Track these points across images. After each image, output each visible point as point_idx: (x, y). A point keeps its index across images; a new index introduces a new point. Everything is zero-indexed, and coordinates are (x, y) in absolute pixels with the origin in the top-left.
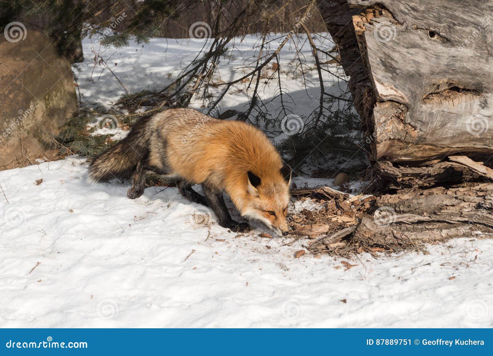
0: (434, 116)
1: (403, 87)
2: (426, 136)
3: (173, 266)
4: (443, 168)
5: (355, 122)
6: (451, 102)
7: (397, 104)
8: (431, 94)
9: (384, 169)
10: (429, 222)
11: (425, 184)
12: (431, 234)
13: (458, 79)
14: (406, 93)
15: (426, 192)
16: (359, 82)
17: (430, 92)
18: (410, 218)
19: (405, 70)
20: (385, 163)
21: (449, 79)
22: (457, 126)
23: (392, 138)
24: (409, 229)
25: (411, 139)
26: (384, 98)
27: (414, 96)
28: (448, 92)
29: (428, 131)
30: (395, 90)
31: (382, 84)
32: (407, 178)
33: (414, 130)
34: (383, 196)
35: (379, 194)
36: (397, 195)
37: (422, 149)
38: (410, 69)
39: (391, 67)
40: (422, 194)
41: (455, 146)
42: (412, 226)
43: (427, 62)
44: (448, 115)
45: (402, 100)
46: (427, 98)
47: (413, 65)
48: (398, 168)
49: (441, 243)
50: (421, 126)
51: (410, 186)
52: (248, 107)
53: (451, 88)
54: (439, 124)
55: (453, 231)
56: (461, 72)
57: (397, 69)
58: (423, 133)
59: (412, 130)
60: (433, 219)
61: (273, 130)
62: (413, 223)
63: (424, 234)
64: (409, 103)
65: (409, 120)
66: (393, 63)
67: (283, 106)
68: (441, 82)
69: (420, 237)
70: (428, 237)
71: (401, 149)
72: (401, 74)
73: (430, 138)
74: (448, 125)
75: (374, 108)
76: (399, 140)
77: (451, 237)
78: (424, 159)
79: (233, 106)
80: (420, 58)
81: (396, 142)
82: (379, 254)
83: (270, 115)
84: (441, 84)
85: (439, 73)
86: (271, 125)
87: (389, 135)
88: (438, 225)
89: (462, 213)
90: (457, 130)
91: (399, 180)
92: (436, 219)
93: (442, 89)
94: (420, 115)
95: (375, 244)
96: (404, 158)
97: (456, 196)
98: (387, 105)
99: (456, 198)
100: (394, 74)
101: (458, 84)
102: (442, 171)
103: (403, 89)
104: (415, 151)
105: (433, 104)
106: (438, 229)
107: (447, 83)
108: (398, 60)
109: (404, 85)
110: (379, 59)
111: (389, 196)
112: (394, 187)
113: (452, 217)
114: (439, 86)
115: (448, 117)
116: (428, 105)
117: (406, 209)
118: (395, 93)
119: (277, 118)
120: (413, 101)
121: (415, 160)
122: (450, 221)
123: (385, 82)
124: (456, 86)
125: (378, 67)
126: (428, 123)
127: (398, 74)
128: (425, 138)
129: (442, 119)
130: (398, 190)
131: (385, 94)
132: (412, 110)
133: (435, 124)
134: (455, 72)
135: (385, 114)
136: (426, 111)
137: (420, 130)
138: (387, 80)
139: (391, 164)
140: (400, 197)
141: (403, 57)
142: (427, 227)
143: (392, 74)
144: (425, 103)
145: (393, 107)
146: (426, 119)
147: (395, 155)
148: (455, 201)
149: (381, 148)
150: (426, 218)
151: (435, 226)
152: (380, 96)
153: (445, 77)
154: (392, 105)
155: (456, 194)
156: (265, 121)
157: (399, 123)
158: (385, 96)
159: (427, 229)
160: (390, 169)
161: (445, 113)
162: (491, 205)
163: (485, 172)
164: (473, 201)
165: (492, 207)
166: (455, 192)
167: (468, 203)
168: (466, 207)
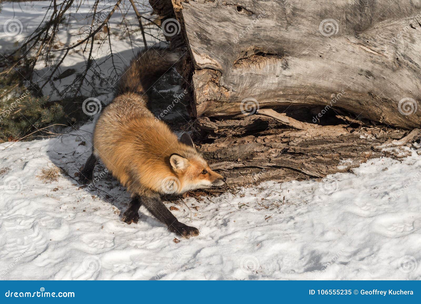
0: (244, 78)
1: (217, 56)
2: (238, 95)
3: (27, 218)
4: (253, 120)
5: (175, 79)
6: (257, 66)
7: (212, 71)
8: (241, 59)
9: (203, 124)
10: (243, 168)
11: (238, 133)
12: (245, 179)
13: (263, 46)
14: (220, 61)
15: (239, 140)
16: (178, 47)
17: (240, 58)
18: (226, 165)
19: (218, 42)
20: (204, 119)
21: (255, 46)
22: (263, 85)
23: (209, 99)
24: (227, 175)
25: (225, 99)
26: (201, 67)
27: (226, 62)
28: (255, 57)
29: (239, 91)
30: (210, 59)
31: (199, 54)
32: (222, 130)
33: (228, 91)
34: (203, 145)
35: (199, 143)
36: (215, 144)
37: (234, 106)
38: (222, 40)
39: (206, 39)
40: (235, 142)
41: (263, 102)
42: (228, 173)
43: (236, 33)
44: (255, 77)
45: (216, 67)
46: (237, 63)
47: (225, 37)
48: (215, 122)
49: (254, 186)
50: (233, 87)
51: (225, 136)
52: (85, 68)
53: (257, 53)
54: (248, 84)
55: (263, 175)
56: (265, 40)
57: (211, 41)
58: (235, 93)
59: (226, 92)
60: (247, 165)
61: (106, 87)
62: (229, 169)
63: (240, 179)
64: (223, 69)
65: (223, 83)
66: (208, 36)
67: (114, 66)
68: (248, 49)
69: (236, 182)
70: (243, 181)
71: (217, 107)
72: (215, 45)
73: (241, 97)
74: (256, 85)
75: (193, 75)
76: (215, 100)
77: (262, 180)
78: (236, 114)
79: (72, 65)
80: (230, 30)
81: (213, 102)
82: (202, 197)
83: (104, 74)
84: (249, 51)
85: (246, 42)
86: (104, 83)
87: (206, 97)
88: (251, 170)
89: (270, 160)
90: (264, 89)
91: (216, 132)
92: (249, 166)
93: (249, 55)
94: (232, 78)
96: (219, 114)
97: (264, 143)
98: (204, 72)
99: (265, 145)
100: (209, 45)
101: (263, 50)
102: (252, 122)
103: (217, 57)
104: (229, 108)
105: (242, 68)
106: (251, 173)
107: (253, 50)
108: (212, 33)
109: (218, 55)
110: (195, 33)
111: (208, 145)
112: (211, 137)
113: (262, 163)
114: (247, 52)
115: (255, 78)
116: (239, 69)
117: (223, 157)
118: (210, 61)
119: (110, 77)
120: (225, 67)
121: (229, 115)
122: (260, 167)
123: (201, 52)
124: (262, 51)
125: (195, 40)
126: (239, 85)
127: (212, 45)
128: (237, 97)
129: (251, 80)
130: (215, 139)
131: (201, 63)
132: (225, 75)
133: (245, 85)
134: (260, 40)
135: (202, 80)
136: (237, 75)
137: (233, 91)
138: (203, 50)
139: (208, 119)
140: (217, 146)
141: (215, 30)
142: (241, 172)
143: (206, 44)
144: (236, 68)
145: (209, 74)
146: (237, 81)
147: (212, 112)
148: (264, 148)
149: (200, 109)
150: (241, 165)
151: (248, 171)
152: (198, 65)
153: (252, 45)
154: (208, 72)
155: (264, 141)
156: (99, 80)
157: (214, 87)
158: (202, 65)
159: (242, 174)
160: (208, 123)
161: (253, 75)
162: (294, 150)
163: (288, 121)
164: (279, 147)
165: (296, 152)
166: (264, 140)
167: (275, 149)
168: (274, 152)
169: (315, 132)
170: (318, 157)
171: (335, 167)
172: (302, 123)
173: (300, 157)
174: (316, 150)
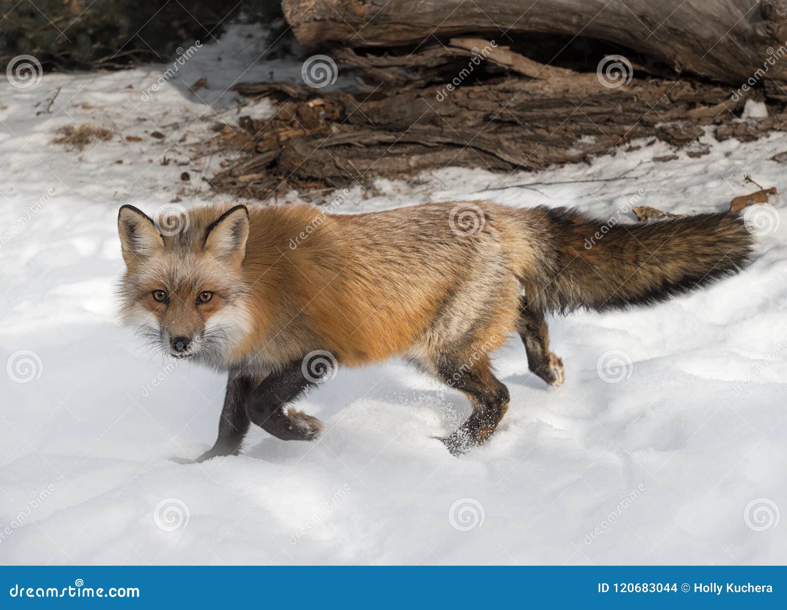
4: (441, 57)
12: (394, 162)
15: (426, 93)
18: (365, 138)
24: (361, 155)
33: (363, 4)
40: (418, 96)
48: (366, 56)
55: (429, 157)
62: (368, 146)
63: (382, 162)
69: (374, 167)
70: (389, 167)
77: (424, 167)
88: (408, 148)
92: (405, 140)
95: (309, 177)
106: (405, 154)
122: (425, 143)
139: (352, 52)
148: (453, 110)
159: (390, 154)
160: (352, 59)
162: (502, 116)
163: (510, 62)
164: (483, 109)
165: (504, 119)
166: (468, 94)
167: (473, 113)
168: (471, 118)
169: (561, 84)
170: (538, 131)
171: (561, 151)
172: (541, 65)
173: (509, 128)
174: (543, 118)
